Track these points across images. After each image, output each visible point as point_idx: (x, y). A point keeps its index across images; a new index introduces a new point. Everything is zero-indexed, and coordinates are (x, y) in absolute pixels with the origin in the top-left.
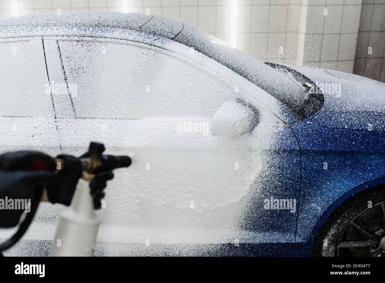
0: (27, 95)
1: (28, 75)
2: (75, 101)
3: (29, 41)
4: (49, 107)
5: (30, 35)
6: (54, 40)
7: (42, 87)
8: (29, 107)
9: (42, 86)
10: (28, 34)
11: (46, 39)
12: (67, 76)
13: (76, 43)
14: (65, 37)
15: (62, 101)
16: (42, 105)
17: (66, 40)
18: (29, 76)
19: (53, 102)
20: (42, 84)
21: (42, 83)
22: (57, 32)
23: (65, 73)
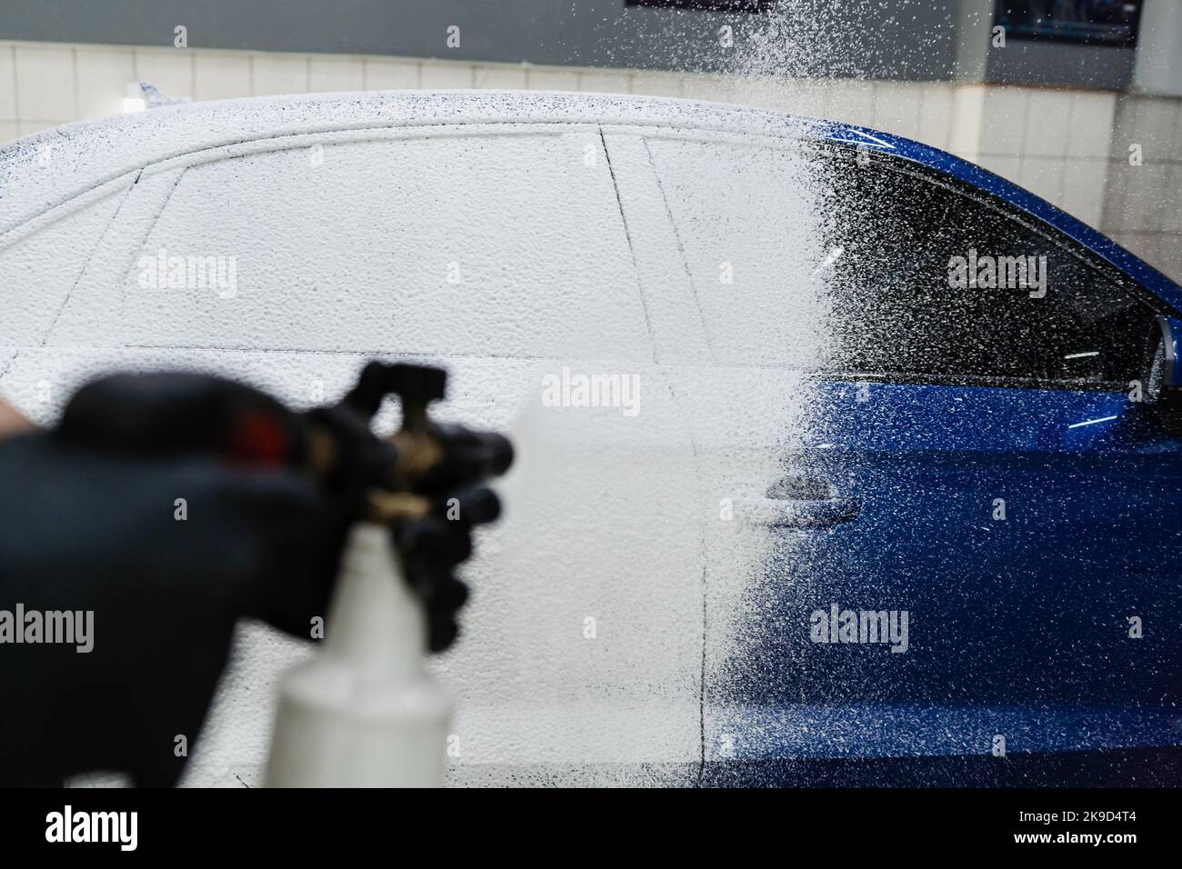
0: (565, 293)
1: (566, 234)
2: (710, 314)
3: (558, 135)
4: (637, 331)
5: (560, 117)
6: (636, 134)
7: (613, 270)
8: (571, 330)
9: (615, 267)
10: (554, 115)
11: (610, 133)
12: (682, 241)
13: (698, 148)
14: (666, 131)
15: (673, 314)
16: (615, 322)
17: (671, 136)
18: (568, 238)
19: (647, 316)
20: (612, 261)
21: (612, 257)
22: (641, 116)
23: (678, 232)
